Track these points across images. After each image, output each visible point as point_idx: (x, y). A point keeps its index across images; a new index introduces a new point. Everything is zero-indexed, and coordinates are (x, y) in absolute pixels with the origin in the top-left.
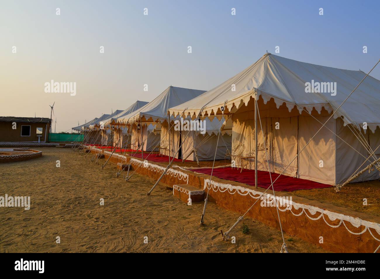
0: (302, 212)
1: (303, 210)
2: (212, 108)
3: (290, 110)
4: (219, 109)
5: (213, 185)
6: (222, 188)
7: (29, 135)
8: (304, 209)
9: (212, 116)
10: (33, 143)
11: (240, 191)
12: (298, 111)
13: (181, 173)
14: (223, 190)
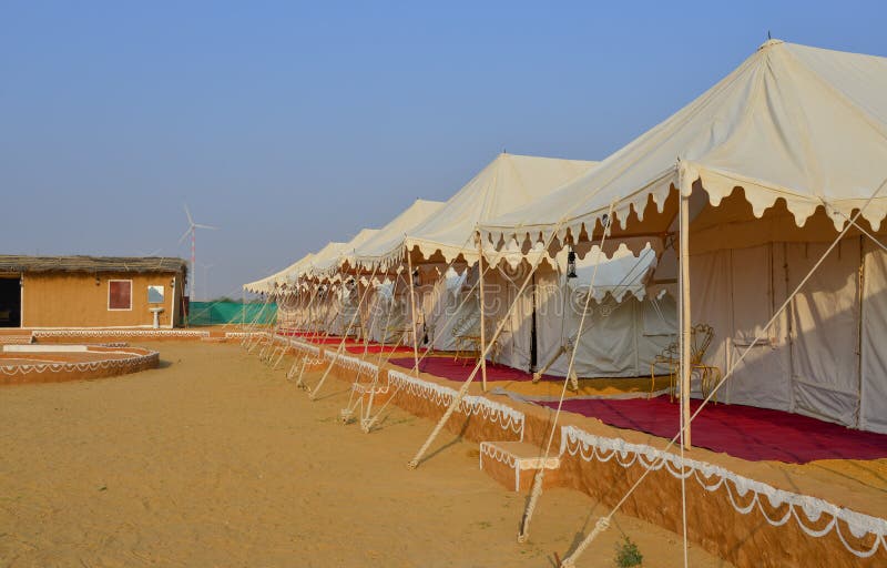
0: (789, 515)
1: (791, 507)
2: (581, 221)
3: (800, 221)
4: (598, 220)
5: (581, 442)
6: (603, 451)
7: (129, 307)
8: (794, 506)
9: (584, 244)
10: (141, 329)
11: (643, 456)
12: (831, 222)
13: (508, 411)
14: (604, 456)
